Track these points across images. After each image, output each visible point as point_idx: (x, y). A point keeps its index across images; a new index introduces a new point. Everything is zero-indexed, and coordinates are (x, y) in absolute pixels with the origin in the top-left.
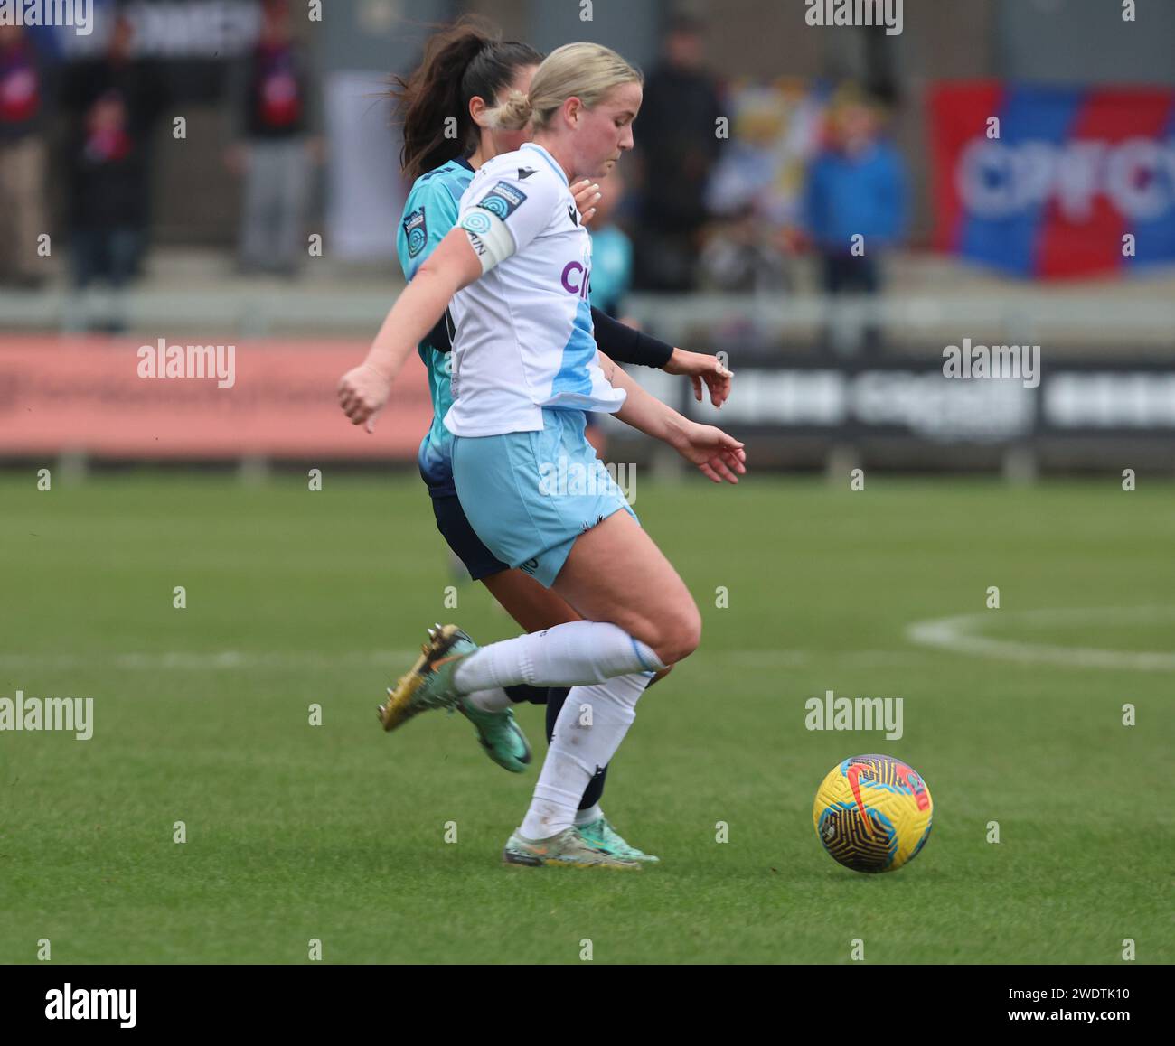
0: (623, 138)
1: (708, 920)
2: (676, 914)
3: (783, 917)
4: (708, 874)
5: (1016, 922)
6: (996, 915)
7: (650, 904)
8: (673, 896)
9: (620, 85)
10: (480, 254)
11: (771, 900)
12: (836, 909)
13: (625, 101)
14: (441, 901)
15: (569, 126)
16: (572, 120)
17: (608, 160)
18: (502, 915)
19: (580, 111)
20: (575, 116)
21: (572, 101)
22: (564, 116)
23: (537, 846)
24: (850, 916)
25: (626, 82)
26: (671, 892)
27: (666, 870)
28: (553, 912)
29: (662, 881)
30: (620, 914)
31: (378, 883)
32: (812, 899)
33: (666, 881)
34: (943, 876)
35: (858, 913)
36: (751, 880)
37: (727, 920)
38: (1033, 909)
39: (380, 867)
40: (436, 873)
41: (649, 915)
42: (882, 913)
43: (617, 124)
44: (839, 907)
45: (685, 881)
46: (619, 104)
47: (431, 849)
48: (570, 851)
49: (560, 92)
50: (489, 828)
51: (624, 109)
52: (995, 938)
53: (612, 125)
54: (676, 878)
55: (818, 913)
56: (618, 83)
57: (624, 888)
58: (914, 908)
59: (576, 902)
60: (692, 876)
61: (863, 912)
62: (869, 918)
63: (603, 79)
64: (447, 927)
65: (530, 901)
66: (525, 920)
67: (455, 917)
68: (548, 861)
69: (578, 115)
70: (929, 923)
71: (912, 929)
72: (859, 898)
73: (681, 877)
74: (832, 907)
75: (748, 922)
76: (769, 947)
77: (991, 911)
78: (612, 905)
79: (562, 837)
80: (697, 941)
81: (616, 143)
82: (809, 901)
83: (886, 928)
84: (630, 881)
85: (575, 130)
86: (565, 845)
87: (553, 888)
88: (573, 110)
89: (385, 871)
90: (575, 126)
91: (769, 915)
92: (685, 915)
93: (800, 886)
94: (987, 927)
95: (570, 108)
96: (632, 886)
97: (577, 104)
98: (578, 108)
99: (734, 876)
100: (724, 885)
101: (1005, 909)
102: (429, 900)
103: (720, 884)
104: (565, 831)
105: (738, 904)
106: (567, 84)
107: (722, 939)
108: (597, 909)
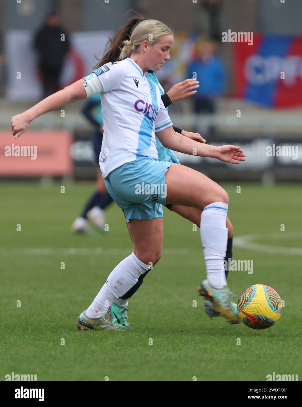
0: (165, 56)
1: (152, 350)
2: (140, 348)
3: (180, 349)
4: (152, 333)
5: (268, 351)
6: (260, 348)
7: (130, 344)
8: (139, 341)
9: (164, 36)
10: (85, 86)
11: (176, 343)
12: (200, 346)
13: (166, 42)
14: (51, 343)
15: (144, 52)
16: (145, 49)
17: (159, 64)
18: (74, 349)
19: (148, 46)
20: (147, 47)
21: (145, 42)
22: (142, 48)
23: (91, 320)
24: (206, 349)
25: (166, 35)
26: (138, 340)
27: (136, 331)
28: (93, 347)
29: (135, 335)
30: (119, 348)
31: (27, 336)
32: (191, 342)
33: (136, 335)
34: (240, 333)
35: (209, 347)
36: (168, 335)
37: (159, 350)
38: (275, 346)
39: (28, 330)
40: (50, 332)
41: (130, 348)
42: (218, 347)
43: (163, 50)
44: (201, 345)
45: (143, 335)
46: (163, 43)
47: (47, 324)
48: (103, 324)
49: (141, 39)
50: (69, 315)
51: (165, 45)
52: (260, 357)
53: (161, 51)
54: (140, 334)
55: (193, 348)
56: (163, 35)
57: (120, 338)
58: (230, 346)
59: (102, 343)
60: (146, 334)
61: (211, 347)
62: (213, 349)
63: (157, 34)
64: (53, 353)
65: (84, 343)
66: (83, 350)
67: (57, 349)
68: (94, 326)
69: (148, 47)
70: (235, 352)
71: (229, 354)
72: (209, 342)
73: (142, 334)
74: (199, 345)
75: (167, 351)
76: (175, 360)
77: (259, 347)
78: (116, 344)
79: (101, 319)
80: (148, 358)
81: (163, 58)
82: (190, 343)
83: (219, 353)
84: (122, 336)
85: (147, 53)
86: (101, 321)
87: (94, 338)
88: (146, 45)
89: (30, 332)
90: (147, 52)
91: (175, 348)
92: (143, 348)
93: (186, 337)
94: (257, 353)
95: (145, 44)
96: (123, 337)
97: (147, 43)
98: (148, 45)
99: (162, 333)
100: (158, 337)
101: (264, 346)
102: (46, 342)
103: (156, 336)
104: (102, 317)
105: (163, 344)
106: (144, 35)
107: (157, 357)
108: (110, 346)
